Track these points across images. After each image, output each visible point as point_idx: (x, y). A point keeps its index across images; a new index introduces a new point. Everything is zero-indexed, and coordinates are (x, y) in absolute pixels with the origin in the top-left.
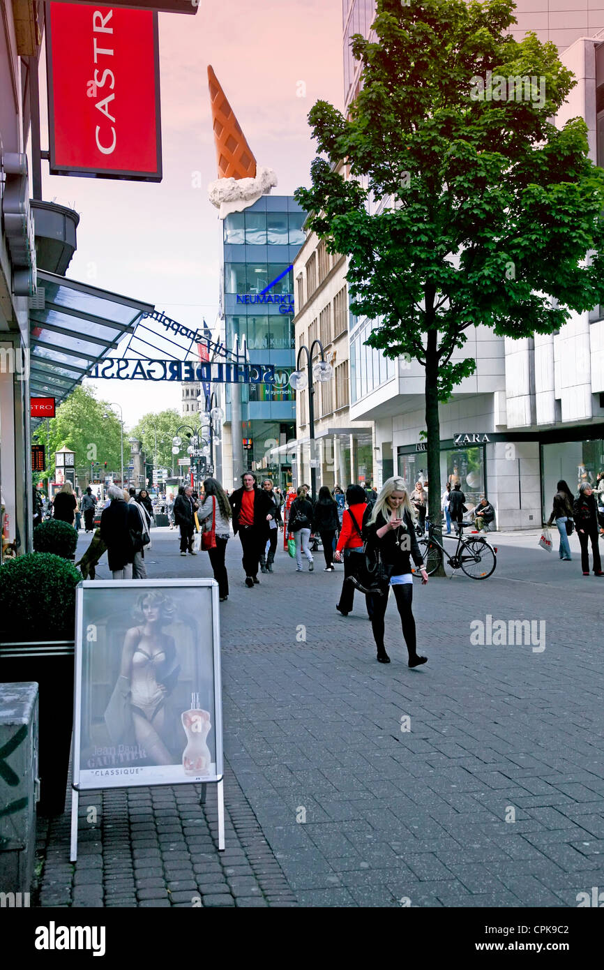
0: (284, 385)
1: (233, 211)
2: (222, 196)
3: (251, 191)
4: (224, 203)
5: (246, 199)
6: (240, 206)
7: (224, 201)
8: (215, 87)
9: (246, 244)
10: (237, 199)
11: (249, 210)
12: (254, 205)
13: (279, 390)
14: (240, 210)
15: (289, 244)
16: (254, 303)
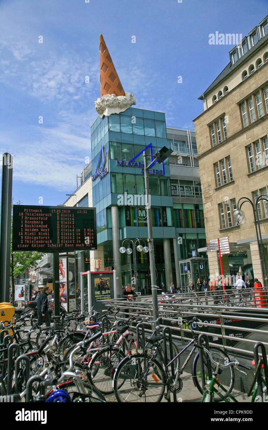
0: (145, 217)
1: (114, 113)
2: (108, 103)
3: (125, 103)
4: (108, 108)
5: (121, 107)
6: (118, 111)
7: (108, 107)
8: (103, 46)
9: (121, 132)
10: (116, 107)
11: (122, 114)
12: (125, 111)
13: (142, 220)
14: (118, 113)
15: (145, 135)
16: (127, 166)
